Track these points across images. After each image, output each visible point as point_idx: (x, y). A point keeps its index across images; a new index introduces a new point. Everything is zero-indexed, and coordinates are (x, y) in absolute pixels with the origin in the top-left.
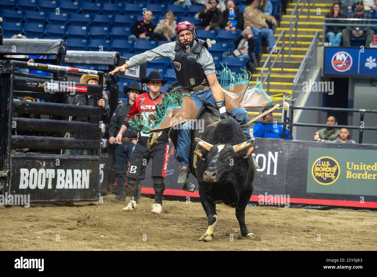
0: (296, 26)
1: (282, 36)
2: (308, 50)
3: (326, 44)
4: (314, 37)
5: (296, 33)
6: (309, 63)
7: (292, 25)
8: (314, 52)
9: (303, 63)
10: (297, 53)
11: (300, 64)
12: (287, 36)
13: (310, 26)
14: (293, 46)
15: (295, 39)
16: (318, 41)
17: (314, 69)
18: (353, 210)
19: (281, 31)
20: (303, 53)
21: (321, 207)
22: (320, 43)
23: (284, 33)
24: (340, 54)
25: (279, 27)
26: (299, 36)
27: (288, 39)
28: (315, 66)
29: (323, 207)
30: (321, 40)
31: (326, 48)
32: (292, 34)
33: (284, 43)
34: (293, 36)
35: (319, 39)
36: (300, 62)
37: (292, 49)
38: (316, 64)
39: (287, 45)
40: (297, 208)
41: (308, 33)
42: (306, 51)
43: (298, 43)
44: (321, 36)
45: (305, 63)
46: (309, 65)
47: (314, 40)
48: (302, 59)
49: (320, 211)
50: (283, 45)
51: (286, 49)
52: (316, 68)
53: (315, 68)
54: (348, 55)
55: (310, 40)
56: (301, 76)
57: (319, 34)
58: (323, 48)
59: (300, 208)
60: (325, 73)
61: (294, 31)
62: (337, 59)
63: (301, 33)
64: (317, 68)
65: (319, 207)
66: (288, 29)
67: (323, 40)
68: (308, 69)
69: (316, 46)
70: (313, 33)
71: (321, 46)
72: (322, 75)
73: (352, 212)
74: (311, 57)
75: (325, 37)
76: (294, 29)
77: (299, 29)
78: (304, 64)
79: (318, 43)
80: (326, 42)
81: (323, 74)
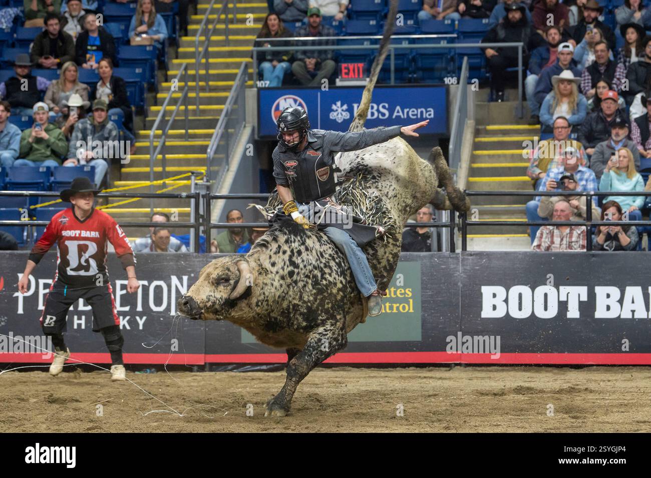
0: (207, 55)
1: (184, 73)
2: (230, 95)
3: (260, 84)
4: (239, 71)
5: (207, 66)
6: (233, 117)
7: (200, 53)
8: (239, 99)
9: (221, 118)
10: (210, 101)
11: (217, 120)
12: (191, 72)
13: (231, 54)
14: (203, 89)
15: (207, 78)
16: (247, 79)
17: (242, 129)
18: (324, 369)
19: (181, 65)
20: (222, 101)
21: (269, 367)
22: (250, 83)
23: (186, 69)
24: (285, 99)
25: (177, 58)
26: (211, 72)
27: (193, 78)
28: (244, 123)
29: (272, 366)
30: (251, 77)
31: (260, 90)
32: (199, 69)
33: (186, 85)
34: (202, 72)
35: (247, 75)
36: (217, 117)
37: (202, 95)
38: (245, 120)
39: (192, 89)
40: (226, 371)
41: (227, 66)
42: (226, 98)
43: (211, 83)
44: (250, 71)
45: (226, 118)
46: (233, 121)
47: (238, 77)
48: (221, 110)
49: (267, 374)
50: (186, 88)
51: (192, 95)
52: (245, 127)
53: (243, 126)
54: (299, 100)
55: (231, 77)
56: (220, 141)
57: (247, 66)
58: (255, 89)
59: (231, 370)
60: (261, 134)
61: (203, 64)
62: (281, 108)
63: (216, 66)
64: (247, 125)
65: (264, 367)
66: (193, 61)
67: (255, 77)
68: (231, 128)
69: (243, 87)
70: (237, 65)
71: (251, 87)
72: (256, 137)
73: (322, 372)
74: (236, 107)
75: (257, 70)
76: (204, 61)
77: (211, 60)
78: (223, 120)
79: (246, 82)
80: (260, 80)
81: (259, 137)
